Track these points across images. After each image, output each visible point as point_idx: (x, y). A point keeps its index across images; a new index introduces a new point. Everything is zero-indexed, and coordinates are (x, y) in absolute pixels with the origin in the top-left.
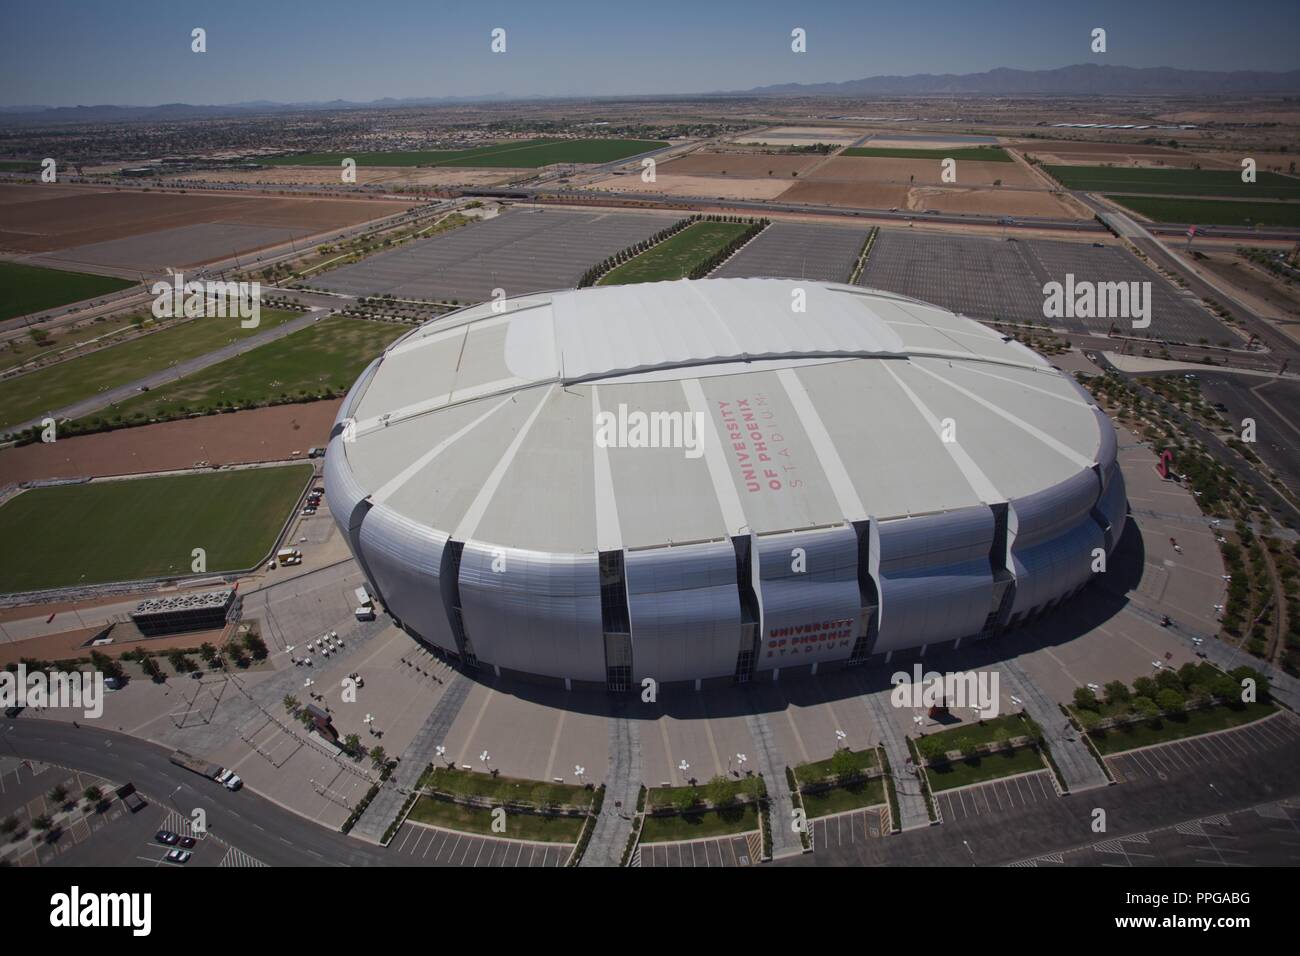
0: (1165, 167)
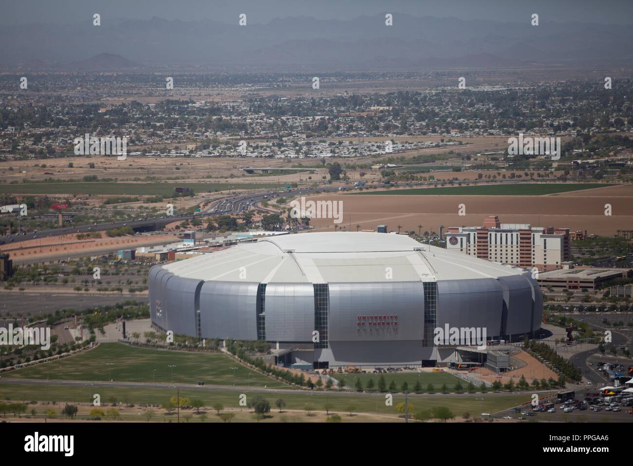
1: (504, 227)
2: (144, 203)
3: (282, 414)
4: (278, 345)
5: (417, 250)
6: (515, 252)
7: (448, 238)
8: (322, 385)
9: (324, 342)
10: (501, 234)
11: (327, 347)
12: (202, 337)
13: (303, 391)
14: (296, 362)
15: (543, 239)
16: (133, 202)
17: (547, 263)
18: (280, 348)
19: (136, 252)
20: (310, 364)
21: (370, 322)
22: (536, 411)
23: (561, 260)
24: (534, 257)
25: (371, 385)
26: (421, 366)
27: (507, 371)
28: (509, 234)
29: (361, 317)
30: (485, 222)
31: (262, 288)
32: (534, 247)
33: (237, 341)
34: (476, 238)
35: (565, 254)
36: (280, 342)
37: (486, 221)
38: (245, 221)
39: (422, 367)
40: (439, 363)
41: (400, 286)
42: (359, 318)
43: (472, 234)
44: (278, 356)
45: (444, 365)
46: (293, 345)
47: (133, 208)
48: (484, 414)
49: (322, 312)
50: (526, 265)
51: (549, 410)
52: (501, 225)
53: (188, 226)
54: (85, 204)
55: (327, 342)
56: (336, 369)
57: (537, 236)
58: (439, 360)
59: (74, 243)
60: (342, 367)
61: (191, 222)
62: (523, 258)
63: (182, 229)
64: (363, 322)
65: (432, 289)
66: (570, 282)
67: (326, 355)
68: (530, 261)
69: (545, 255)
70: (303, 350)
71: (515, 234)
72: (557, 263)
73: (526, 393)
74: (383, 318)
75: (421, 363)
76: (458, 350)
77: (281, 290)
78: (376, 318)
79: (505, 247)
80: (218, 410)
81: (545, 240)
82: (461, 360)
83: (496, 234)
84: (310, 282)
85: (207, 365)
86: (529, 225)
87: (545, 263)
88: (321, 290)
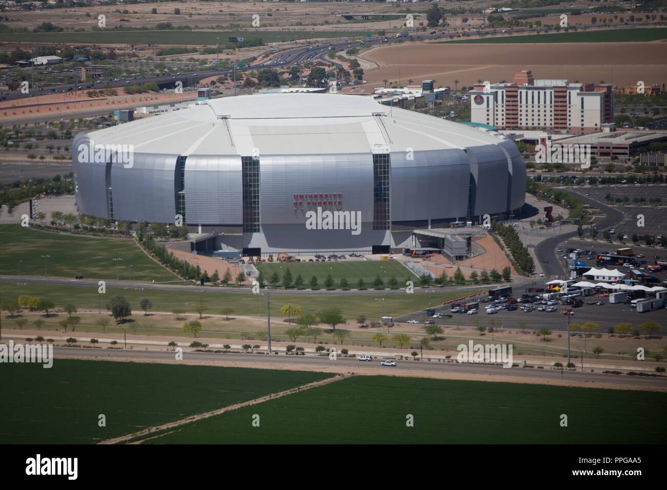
1: (538, 83)
2: (200, 54)
3: (147, 317)
4: (200, 228)
5: (376, 115)
6: (548, 113)
7: (473, 97)
8: (219, 279)
9: (255, 225)
10: (533, 92)
11: (259, 231)
12: (115, 218)
13: (195, 286)
14: (222, 249)
15: (580, 97)
16: (189, 53)
17: (585, 126)
18: (203, 232)
19: (135, 112)
20: (237, 251)
21: (309, 201)
22: (455, 312)
23: (601, 121)
24: (570, 118)
25: (275, 279)
26: (371, 253)
27: (464, 259)
28: (542, 92)
29: (297, 196)
30: (515, 78)
31: (181, 161)
32: (570, 107)
33: (151, 224)
34: (505, 97)
35: (606, 114)
36: (202, 225)
37: (517, 76)
38: (291, 76)
39: (373, 253)
40: (392, 249)
41: (344, 159)
42: (296, 197)
43: (500, 92)
44: (194, 242)
45: (398, 251)
46: (217, 228)
47: (182, 61)
48: (385, 317)
49: (253, 189)
50: (561, 128)
51: (469, 312)
52: (535, 81)
53: (226, 81)
54: (134, 55)
55: (259, 225)
56: (267, 256)
57: (574, 93)
58: (393, 246)
59: (79, 101)
60: (274, 255)
61: (230, 77)
62: (558, 119)
63: (218, 84)
64: (300, 201)
65: (385, 162)
66: (601, 148)
67: (258, 240)
68: (566, 124)
69: (582, 116)
70: (230, 234)
71: (548, 92)
72: (596, 125)
73: (459, 288)
74: (324, 196)
75: (372, 250)
76: (415, 234)
77: (204, 164)
78: (316, 196)
79: (537, 106)
80: (70, 312)
81: (582, 99)
82: (419, 245)
83: (527, 92)
84: (238, 154)
85: (103, 253)
86: (566, 81)
87: (582, 125)
88: (250, 165)
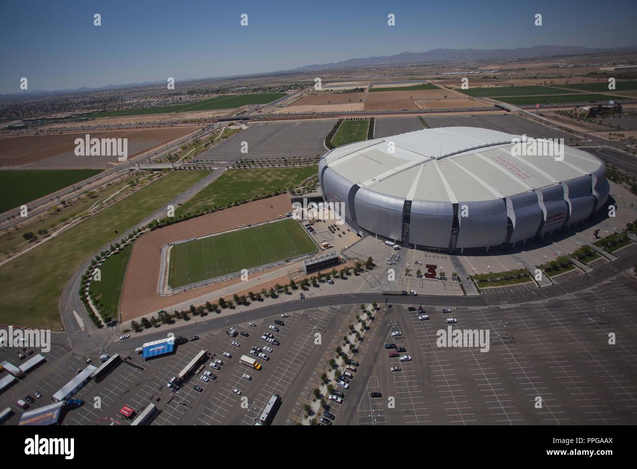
0: (500, 86)
